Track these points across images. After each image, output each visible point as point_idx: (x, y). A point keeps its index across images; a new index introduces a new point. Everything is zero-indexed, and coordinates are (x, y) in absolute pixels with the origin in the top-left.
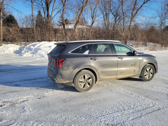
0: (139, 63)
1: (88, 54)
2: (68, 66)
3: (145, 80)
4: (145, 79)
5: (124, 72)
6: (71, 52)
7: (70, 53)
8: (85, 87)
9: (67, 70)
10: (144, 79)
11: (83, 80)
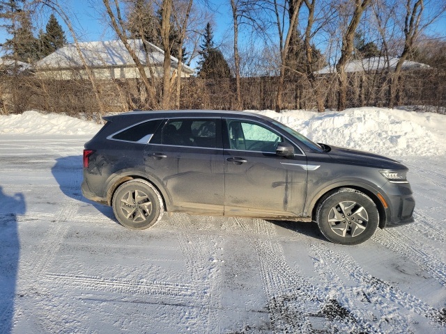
0: (304, 182)
1: (150, 142)
2: (99, 166)
3: (330, 238)
4: (331, 236)
5: (246, 201)
6: (113, 137)
7: (110, 137)
8: (136, 218)
9: (96, 174)
10: (325, 233)
11: (129, 201)
